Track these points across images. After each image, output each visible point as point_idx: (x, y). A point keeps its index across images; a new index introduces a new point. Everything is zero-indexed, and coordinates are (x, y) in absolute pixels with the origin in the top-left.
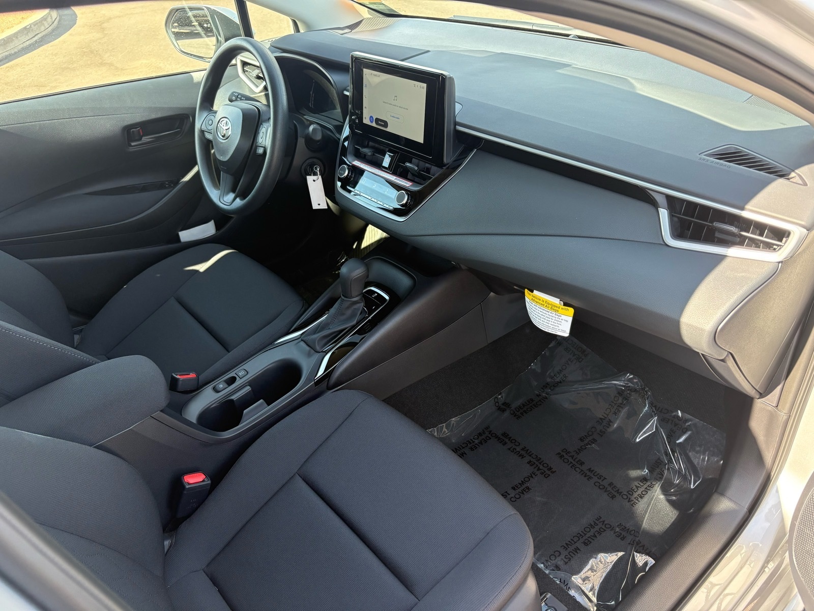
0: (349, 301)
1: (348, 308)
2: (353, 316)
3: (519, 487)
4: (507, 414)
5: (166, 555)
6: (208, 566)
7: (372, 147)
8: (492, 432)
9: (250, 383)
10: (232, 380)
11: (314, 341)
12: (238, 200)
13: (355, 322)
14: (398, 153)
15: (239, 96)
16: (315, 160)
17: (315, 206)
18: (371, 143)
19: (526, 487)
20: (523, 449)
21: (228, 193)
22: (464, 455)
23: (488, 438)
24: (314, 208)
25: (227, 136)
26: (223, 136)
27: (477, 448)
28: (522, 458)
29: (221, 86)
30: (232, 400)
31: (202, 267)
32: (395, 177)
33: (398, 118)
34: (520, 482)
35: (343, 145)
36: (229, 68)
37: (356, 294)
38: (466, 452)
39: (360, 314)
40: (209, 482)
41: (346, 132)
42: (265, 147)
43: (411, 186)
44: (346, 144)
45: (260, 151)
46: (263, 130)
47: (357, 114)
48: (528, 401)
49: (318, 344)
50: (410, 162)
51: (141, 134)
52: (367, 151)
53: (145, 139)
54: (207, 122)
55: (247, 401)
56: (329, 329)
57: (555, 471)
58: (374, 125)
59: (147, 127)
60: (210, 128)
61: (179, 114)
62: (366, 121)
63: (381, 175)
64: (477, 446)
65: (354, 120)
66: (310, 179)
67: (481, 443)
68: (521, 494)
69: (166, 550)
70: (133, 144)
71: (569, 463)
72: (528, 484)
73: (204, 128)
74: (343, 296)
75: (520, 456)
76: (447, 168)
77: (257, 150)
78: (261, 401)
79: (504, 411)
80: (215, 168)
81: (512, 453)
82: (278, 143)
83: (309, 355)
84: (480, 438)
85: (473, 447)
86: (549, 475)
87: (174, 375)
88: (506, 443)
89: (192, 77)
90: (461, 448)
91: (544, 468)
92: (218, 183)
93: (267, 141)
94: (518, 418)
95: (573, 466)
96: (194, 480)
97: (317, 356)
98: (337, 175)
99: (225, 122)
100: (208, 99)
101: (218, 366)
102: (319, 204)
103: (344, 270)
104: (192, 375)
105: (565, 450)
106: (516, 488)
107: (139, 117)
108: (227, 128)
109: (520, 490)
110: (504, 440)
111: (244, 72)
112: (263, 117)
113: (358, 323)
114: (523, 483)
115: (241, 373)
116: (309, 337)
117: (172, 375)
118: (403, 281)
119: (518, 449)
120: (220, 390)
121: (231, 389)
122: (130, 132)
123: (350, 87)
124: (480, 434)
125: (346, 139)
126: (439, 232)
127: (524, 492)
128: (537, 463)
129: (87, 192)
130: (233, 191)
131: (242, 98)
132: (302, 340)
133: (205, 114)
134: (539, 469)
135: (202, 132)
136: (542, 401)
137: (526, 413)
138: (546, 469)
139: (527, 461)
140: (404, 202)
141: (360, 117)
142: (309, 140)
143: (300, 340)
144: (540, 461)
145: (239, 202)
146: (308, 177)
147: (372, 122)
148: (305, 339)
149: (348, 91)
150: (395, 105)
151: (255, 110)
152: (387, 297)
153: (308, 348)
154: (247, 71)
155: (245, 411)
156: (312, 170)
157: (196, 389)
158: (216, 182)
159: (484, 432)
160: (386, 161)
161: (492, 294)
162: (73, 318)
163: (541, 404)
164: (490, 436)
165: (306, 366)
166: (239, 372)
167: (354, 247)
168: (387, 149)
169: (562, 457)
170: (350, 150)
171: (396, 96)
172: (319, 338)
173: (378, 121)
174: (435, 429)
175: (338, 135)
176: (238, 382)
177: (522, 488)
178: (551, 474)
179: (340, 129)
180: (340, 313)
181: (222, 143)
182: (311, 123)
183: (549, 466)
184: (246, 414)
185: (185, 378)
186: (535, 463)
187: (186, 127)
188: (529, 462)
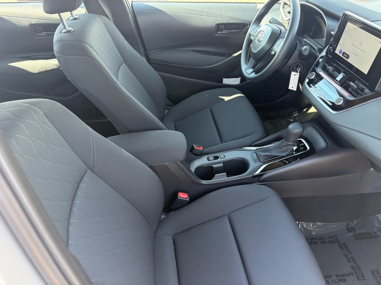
0: (287, 143)
1: (285, 146)
2: (286, 151)
3: (340, 276)
4: (351, 234)
5: (160, 221)
6: (175, 235)
7: (334, 67)
8: (338, 240)
9: (224, 163)
10: (216, 158)
11: (261, 155)
12: (253, 73)
13: (285, 155)
14: (348, 75)
15: (275, 21)
16: (300, 64)
17: (290, 88)
18: (334, 64)
19: (344, 279)
20: (351, 258)
21: (250, 68)
22: (316, 244)
23: (334, 241)
24: (289, 88)
25: (260, 40)
26: (258, 40)
27: (325, 243)
28: (349, 262)
29: (268, 13)
30: (213, 167)
31: (227, 99)
32: (340, 88)
33: (357, 56)
34: (342, 275)
35: (319, 61)
36: (276, 4)
37: (292, 141)
38: (318, 242)
39: (290, 151)
40: (189, 200)
41: (324, 53)
42: (276, 52)
43: (348, 96)
44: (320, 60)
45: (273, 53)
46: (278, 42)
47: (333, 47)
48: (367, 233)
49: (262, 158)
50: (353, 82)
51: (224, 29)
52: (330, 68)
53: (224, 32)
54: (254, 30)
55: (219, 170)
56: (271, 153)
57: (366, 279)
58: (341, 55)
59: (227, 26)
60: (254, 34)
61: (243, 23)
62: (337, 52)
63: (333, 84)
64: (326, 243)
65: (330, 49)
66: (293, 73)
67: (329, 242)
68: (339, 281)
69: (161, 220)
70: (218, 32)
71: (376, 279)
72: (346, 278)
73: (251, 33)
74: (285, 139)
75: (348, 260)
76: (376, 93)
77: (272, 52)
78: (225, 173)
79: (350, 231)
80: (249, 54)
81: (344, 256)
82: (283, 51)
83: (255, 161)
84: (330, 239)
85: (323, 242)
86: (361, 280)
87: (194, 145)
88: (343, 249)
89: (257, 6)
90: (316, 239)
91: (359, 274)
92: (248, 62)
93: (278, 49)
94: (357, 239)
95: (378, 282)
96: (183, 196)
97: (259, 163)
98: (308, 76)
99: (262, 33)
100: (259, 19)
101: (213, 148)
102: (293, 88)
103: (291, 126)
104: (201, 148)
105: (377, 271)
106: (338, 276)
107: (225, 21)
108: (262, 36)
109: (340, 278)
110: (343, 247)
111: (283, 8)
112: (282, 36)
113: (287, 156)
114: (343, 276)
115: (222, 156)
116: (259, 152)
117: (193, 145)
118: (321, 143)
119: (349, 256)
120: (210, 160)
121: (214, 161)
122: (219, 27)
123: (336, 31)
124: (330, 237)
125: (322, 57)
126: (353, 128)
127: (342, 281)
128: (357, 269)
129: (191, 49)
130: (253, 68)
131: (276, 22)
132: (255, 152)
133: (255, 26)
134: (356, 273)
135: (250, 35)
136: (376, 237)
137: (363, 239)
138: (360, 275)
139: (351, 265)
140: (340, 104)
141: (335, 49)
142: (300, 53)
143: (254, 152)
144: (359, 269)
145: (253, 75)
146: (292, 72)
147: (340, 53)
148: (257, 152)
149: (334, 32)
150: (358, 48)
151: (279, 31)
152: (308, 148)
153: (256, 158)
154: (285, 8)
155: (216, 175)
156: (296, 69)
157: (200, 155)
158: (247, 61)
159: (333, 237)
160: (340, 77)
161: (372, 169)
162: (168, 102)
163: (374, 238)
164: (335, 241)
165: (252, 165)
166: (221, 155)
167: (304, 110)
168: (343, 71)
169: (373, 273)
170: (321, 65)
171: (361, 43)
172: (263, 155)
173: (344, 53)
174: (306, 223)
175: (318, 54)
176: (219, 160)
177: (341, 278)
178: (362, 279)
179: (321, 51)
180: (280, 147)
181: (256, 43)
182: (306, 44)
183: (363, 274)
184: (217, 176)
185: (198, 148)
186: (355, 269)
187: (244, 30)
188: (352, 267)
